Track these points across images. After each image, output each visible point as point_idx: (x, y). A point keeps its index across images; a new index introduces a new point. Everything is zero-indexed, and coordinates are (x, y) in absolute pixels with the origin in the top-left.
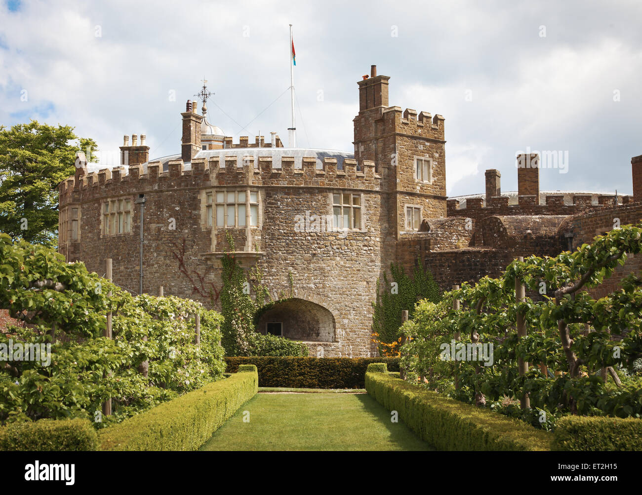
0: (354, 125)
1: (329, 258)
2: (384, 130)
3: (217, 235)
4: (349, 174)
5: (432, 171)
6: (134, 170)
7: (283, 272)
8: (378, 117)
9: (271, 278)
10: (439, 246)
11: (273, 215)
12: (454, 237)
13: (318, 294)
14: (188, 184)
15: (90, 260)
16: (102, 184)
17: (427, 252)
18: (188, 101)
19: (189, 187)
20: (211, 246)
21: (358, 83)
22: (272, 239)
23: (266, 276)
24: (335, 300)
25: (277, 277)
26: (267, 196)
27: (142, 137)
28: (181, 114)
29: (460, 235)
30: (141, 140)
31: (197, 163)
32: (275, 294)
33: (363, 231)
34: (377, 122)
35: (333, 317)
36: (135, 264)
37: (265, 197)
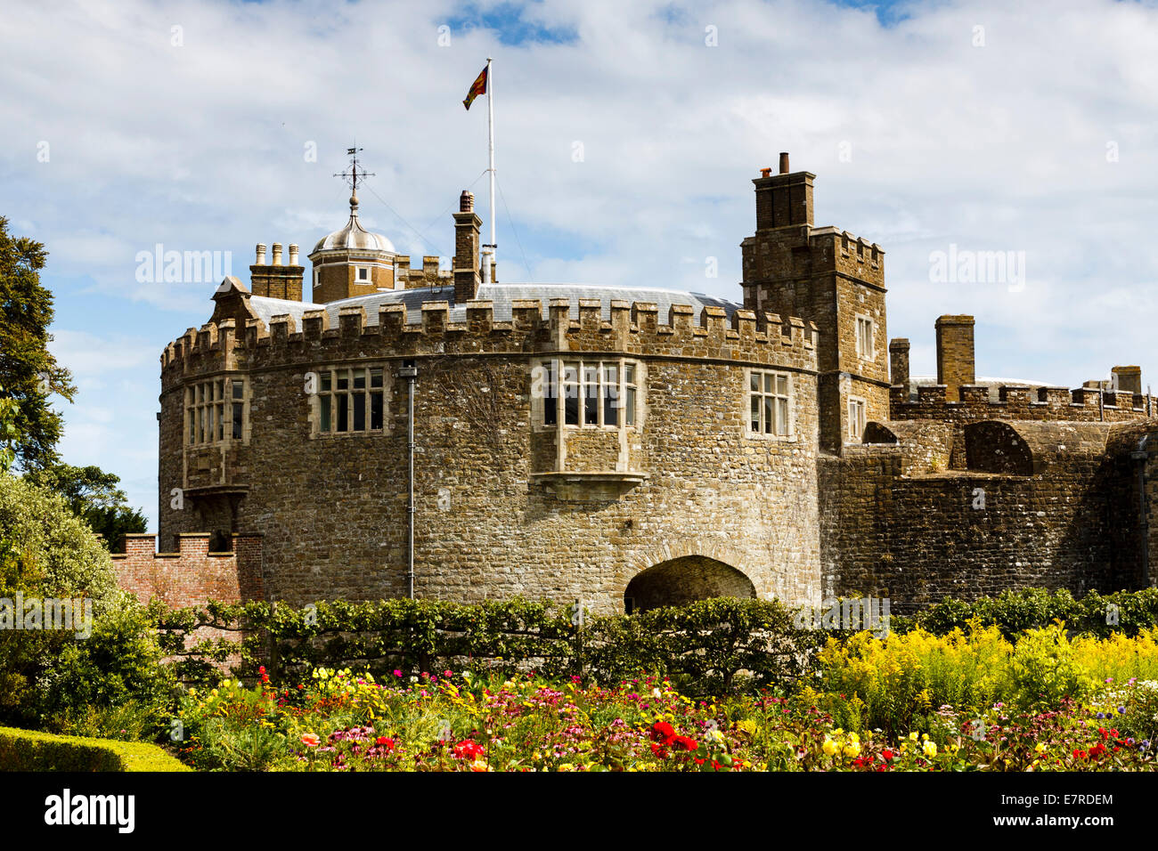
0: (743, 254)
1: (746, 485)
2: (810, 265)
3: (567, 441)
4: (773, 339)
5: (873, 340)
6: (392, 316)
7: (678, 509)
8: (800, 242)
9: (658, 519)
10: (911, 467)
11: (661, 406)
12: (929, 455)
13: (732, 549)
14: (505, 345)
15: (279, 479)
16: (314, 339)
17: (896, 478)
18: (464, 192)
19: (508, 352)
20: (556, 460)
21: (754, 181)
22: (659, 450)
23: (650, 516)
24: (756, 558)
25: (669, 518)
26: (649, 374)
27: (291, 249)
28: (454, 215)
29: (936, 450)
30: (291, 254)
31: (522, 309)
32: (667, 547)
33: (791, 440)
34: (795, 251)
35: (753, 587)
36: (397, 489)
37: (647, 375)
